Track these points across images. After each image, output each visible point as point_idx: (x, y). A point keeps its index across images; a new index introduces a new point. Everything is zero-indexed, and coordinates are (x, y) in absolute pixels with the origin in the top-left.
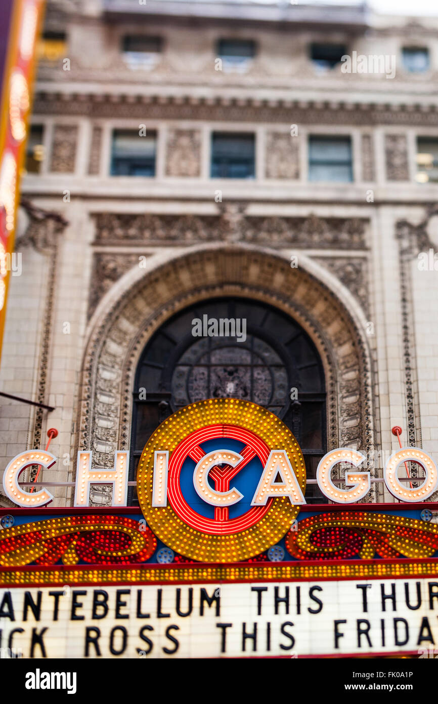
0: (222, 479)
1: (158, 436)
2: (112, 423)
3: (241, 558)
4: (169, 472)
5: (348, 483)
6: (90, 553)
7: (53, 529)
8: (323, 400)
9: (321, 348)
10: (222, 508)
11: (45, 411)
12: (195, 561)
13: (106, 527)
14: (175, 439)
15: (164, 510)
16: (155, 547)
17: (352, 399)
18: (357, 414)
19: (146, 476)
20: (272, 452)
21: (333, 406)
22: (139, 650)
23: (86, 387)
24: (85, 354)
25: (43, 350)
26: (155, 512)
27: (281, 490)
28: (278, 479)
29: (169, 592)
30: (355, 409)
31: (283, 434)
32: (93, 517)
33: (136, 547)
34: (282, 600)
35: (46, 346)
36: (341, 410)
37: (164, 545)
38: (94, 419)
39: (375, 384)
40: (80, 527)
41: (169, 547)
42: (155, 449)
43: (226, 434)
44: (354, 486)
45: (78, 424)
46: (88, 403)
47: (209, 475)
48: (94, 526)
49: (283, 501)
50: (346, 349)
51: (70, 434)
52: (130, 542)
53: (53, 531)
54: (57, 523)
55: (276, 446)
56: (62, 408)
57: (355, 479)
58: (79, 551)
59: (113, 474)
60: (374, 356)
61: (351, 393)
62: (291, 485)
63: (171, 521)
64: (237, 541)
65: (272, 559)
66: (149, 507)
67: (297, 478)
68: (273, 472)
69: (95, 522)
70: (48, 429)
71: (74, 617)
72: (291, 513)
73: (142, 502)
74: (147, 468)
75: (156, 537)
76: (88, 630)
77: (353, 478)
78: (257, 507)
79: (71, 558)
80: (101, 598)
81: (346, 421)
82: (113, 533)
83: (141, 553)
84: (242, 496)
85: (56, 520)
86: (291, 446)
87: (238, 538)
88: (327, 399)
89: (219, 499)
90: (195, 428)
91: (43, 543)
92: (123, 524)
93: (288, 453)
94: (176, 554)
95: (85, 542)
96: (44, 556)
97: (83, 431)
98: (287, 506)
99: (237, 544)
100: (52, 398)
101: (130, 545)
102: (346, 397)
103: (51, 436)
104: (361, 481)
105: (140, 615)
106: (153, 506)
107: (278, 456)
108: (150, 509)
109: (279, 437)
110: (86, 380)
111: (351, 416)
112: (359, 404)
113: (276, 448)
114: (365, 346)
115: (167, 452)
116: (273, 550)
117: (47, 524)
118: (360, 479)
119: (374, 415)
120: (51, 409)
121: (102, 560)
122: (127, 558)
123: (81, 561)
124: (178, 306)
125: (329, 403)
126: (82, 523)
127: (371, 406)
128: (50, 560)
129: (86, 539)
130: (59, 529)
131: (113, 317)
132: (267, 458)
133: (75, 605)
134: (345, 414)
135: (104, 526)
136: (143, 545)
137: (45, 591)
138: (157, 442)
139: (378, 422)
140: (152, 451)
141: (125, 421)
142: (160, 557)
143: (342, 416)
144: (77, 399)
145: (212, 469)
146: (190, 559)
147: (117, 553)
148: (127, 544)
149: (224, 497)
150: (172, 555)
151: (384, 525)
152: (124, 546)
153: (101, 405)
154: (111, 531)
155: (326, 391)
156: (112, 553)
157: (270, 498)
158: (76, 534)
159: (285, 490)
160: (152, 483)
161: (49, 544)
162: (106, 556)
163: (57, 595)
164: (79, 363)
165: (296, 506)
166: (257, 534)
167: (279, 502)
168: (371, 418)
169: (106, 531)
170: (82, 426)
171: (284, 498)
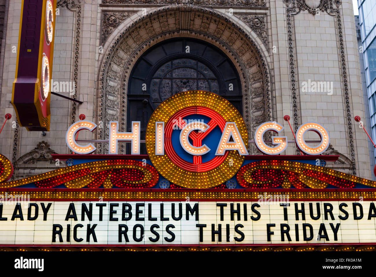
0: (197, 139)
1: (157, 113)
2: (116, 112)
3: (210, 186)
4: (165, 134)
5: (274, 143)
6: (120, 181)
7: (97, 167)
8: (241, 100)
9: (239, 69)
10: (198, 156)
11: (77, 104)
12: (182, 187)
13: (128, 167)
14: (167, 115)
15: (162, 157)
16: (158, 179)
17: (258, 99)
18: (261, 108)
19: (151, 137)
20: (227, 123)
21: (247, 103)
22: (151, 239)
23: (101, 90)
24: (99, 71)
25: (74, 68)
26: (157, 158)
27: (233, 146)
28: (231, 139)
29: (167, 206)
30: (260, 105)
31: (233, 113)
32: (120, 160)
33: (147, 178)
34: (235, 212)
35: (76, 66)
36: (251, 106)
37: (164, 178)
38: (106, 109)
39: (273, 90)
40: (113, 166)
41: (166, 179)
42: (155, 121)
43: (198, 112)
44: (277, 145)
45: (97, 112)
46: (102, 100)
47: (189, 136)
48: (121, 166)
49: (234, 153)
50: (254, 69)
51: (92, 117)
52: (143, 176)
53: (97, 168)
54: (99, 163)
55: (229, 120)
56: (87, 102)
57: (278, 140)
58: (113, 180)
59: (131, 135)
60: (272, 73)
61: (258, 96)
62: (239, 144)
63: (167, 164)
64: (207, 176)
65: (229, 187)
66: (154, 155)
67: (243, 139)
68: (228, 135)
69: (122, 164)
70: (79, 115)
71: (112, 219)
72: (239, 160)
73: (149, 152)
74: (151, 132)
75: (158, 173)
76: (120, 226)
77: (277, 140)
78: (219, 156)
79: (108, 185)
80: (127, 208)
81: (255, 112)
82: (133, 170)
83: (150, 182)
84: (210, 150)
85: (99, 162)
86: (238, 120)
87: (208, 174)
88: (243, 99)
89: (196, 151)
90: (179, 108)
91: (91, 175)
92: (139, 165)
93: (236, 124)
94: (171, 183)
95: (116, 175)
96: (92, 183)
97: (100, 116)
98: (237, 156)
99: (207, 178)
100: (81, 96)
101: (143, 178)
102: (254, 98)
103: (82, 119)
104: (282, 142)
105: (150, 219)
106: (156, 154)
107: (231, 126)
108: (154, 156)
109: (231, 114)
110: (100, 86)
111: (258, 109)
112: (263, 102)
113: (229, 121)
114: (267, 67)
115: (163, 123)
116: (229, 182)
117: (93, 164)
118: (281, 140)
119: (273, 109)
120: (81, 103)
121: (127, 186)
122: (141, 185)
123: (114, 186)
124: (152, 43)
125: (244, 101)
126: (114, 164)
127: (271, 103)
128: (96, 186)
129: (117, 173)
130: (101, 167)
131: (115, 49)
132: (224, 127)
133: (112, 212)
134: (254, 108)
135: (127, 166)
136: (151, 177)
137: (94, 203)
138: (157, 117)
139: (275, 113)
140: (154, 122)
141: (123, 111)
142: (161, 185)
143: (252, 109)
144: (95, 97)
145: (191, 133)
146: (179, 186)
147: (135, 182)
148: (141, 177)
149: (198, 150)
150: (169, 184)
151: (297, 169)
152: (139, 178)
153: (109, 101)
154: (131, 169)
155: (242, 94)
156: (132, 182)
157: (226, 151)
158: (110, 170)
159: (235, 146)
160: (155, 141)
161: (95, 176)
162: (129, 184)
163: (101, 206)
164: (96, 76)
165: (242, 156)
166: (219, 172)
167: (232, 153)
168: (271, 110)
169: (128, 169)
170: (99, 113)
171: (235, 151)
